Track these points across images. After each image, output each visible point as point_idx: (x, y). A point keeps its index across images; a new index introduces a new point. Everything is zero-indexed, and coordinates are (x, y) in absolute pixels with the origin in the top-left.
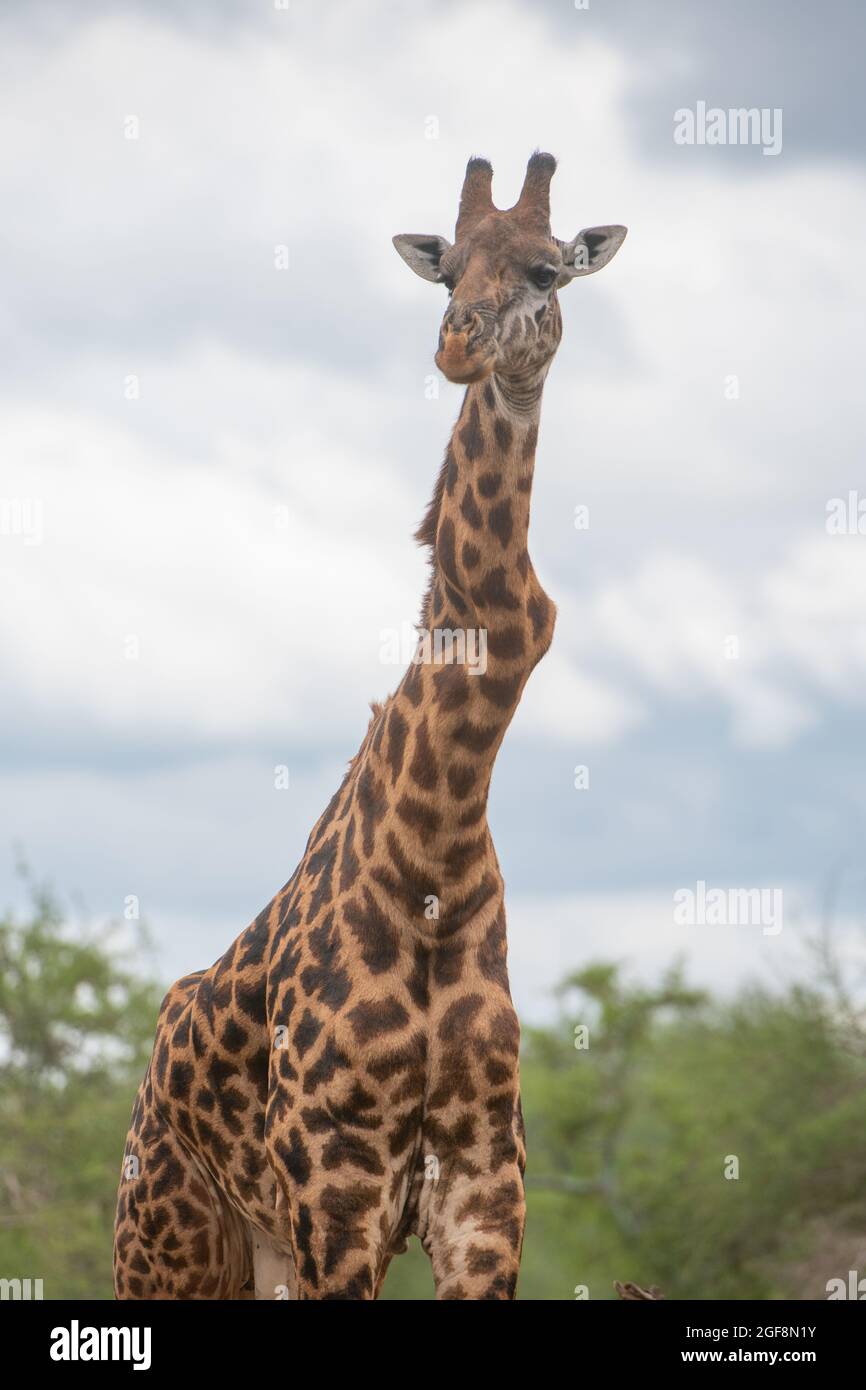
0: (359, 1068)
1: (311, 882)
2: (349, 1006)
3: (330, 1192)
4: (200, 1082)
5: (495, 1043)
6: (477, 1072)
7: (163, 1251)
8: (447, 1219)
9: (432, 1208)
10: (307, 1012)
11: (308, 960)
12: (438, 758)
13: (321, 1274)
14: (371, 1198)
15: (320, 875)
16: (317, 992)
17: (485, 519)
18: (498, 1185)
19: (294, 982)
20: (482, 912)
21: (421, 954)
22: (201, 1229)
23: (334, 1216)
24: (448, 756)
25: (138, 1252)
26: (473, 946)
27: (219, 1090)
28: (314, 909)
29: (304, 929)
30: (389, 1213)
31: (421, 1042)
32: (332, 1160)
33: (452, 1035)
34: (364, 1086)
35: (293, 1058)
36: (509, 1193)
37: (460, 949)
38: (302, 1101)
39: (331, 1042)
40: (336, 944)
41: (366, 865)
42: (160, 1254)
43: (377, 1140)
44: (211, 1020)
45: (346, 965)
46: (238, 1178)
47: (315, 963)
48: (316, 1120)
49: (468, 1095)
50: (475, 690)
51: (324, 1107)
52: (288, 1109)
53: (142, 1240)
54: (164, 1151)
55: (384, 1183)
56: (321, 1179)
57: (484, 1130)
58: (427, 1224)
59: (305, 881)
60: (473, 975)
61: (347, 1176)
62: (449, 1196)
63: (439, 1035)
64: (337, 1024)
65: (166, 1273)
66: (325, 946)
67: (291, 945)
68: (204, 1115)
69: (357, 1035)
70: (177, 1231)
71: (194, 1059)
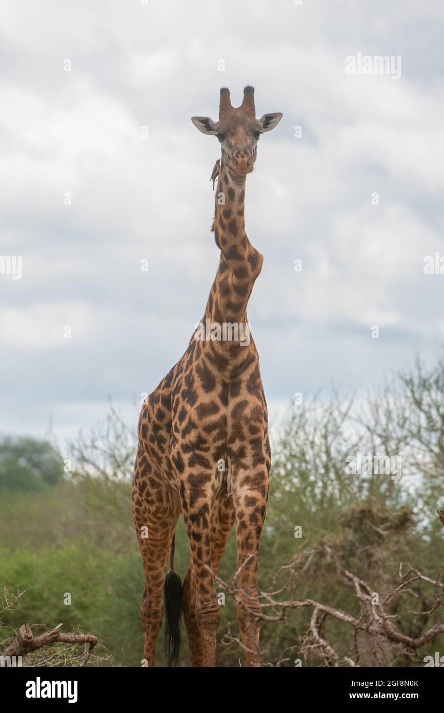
0: (200, 428)
1: (188, 357)
2: (197, 404)
3: (191, 476)
4: (150, 432)
5: (252, 419)
6: (245, 430)
7: (146, 498)
8: (237, 486)
9: (232, 481)
10: (183, 407)
11: (184, 387)
12: (222, 314)
13: (189, 507)
14: (207, 478)
15: (190, 354)
16: (186, 399)
17: (227, 226)
18: (256, 473)
19: (179, 395)
20: (248, 368)
21: (225, 385)
22: (159, 489)
23: (192, 485)
24: (226, 313)
25: (138, 498)
26: (245, 382)
27: (156, 435)
28: (187, 367)
29: (183, 375)
30: (215, 484)
31: (224, 418)
32: (192, 464)
33: (236, 417)
34: (202, 435)
35: (178, 425)
36: (261, 476)
37: (239, 383)
38: (181, 441)
39: (190, 419)
40: (193, 381)
41: (203, 351)
42: (145, 499)
43: (208, 456)
44: (153, 408)
45: (196, 389)
46: (165, 471)
47: (186, 388)
48: (186, 448)
49: (242, 438)
50: (232, 289)
51: (189, 443)
52: (176, 444)
53: (139, 494)
54: (144, 459)
55: (212, 472)
56: (188, 471)
57: (250, 452)
58: (230, 488)
59: (186, 357)
60: (244, 393)
61: (197, 470)
62: (237, 477)
63: (231, 416)
64: (192, 412)
65: (148, 506)
66: (190, 382)
67: (179, 381)
68: (152, 445)
69: (199, 416)
70: (150, 490)
71: (148, 423)
